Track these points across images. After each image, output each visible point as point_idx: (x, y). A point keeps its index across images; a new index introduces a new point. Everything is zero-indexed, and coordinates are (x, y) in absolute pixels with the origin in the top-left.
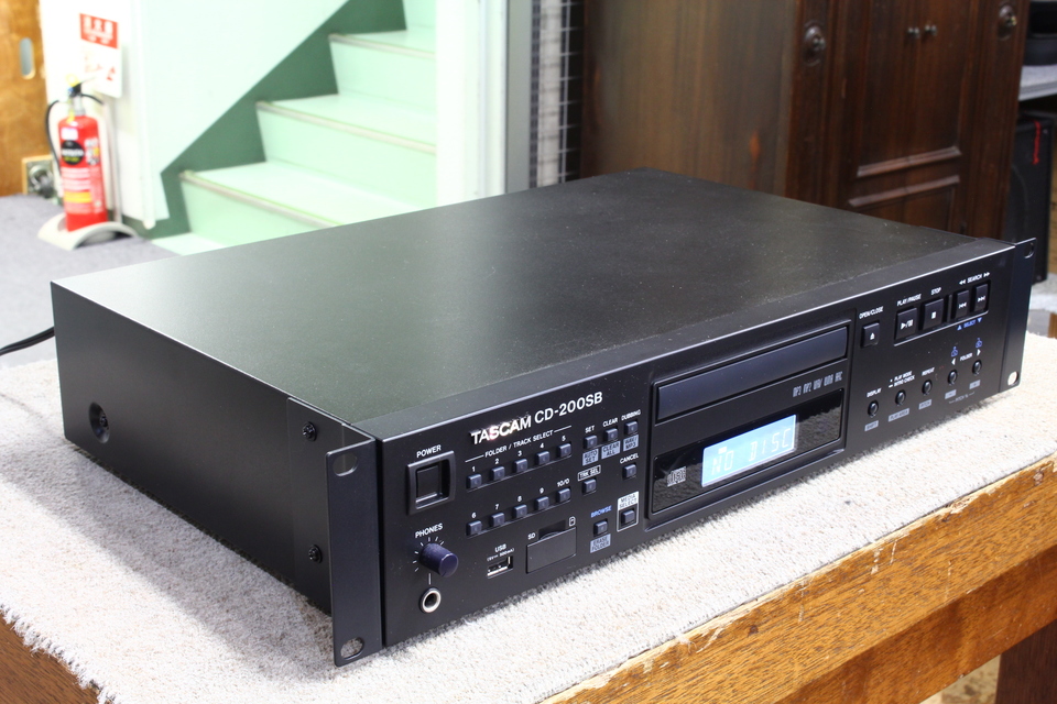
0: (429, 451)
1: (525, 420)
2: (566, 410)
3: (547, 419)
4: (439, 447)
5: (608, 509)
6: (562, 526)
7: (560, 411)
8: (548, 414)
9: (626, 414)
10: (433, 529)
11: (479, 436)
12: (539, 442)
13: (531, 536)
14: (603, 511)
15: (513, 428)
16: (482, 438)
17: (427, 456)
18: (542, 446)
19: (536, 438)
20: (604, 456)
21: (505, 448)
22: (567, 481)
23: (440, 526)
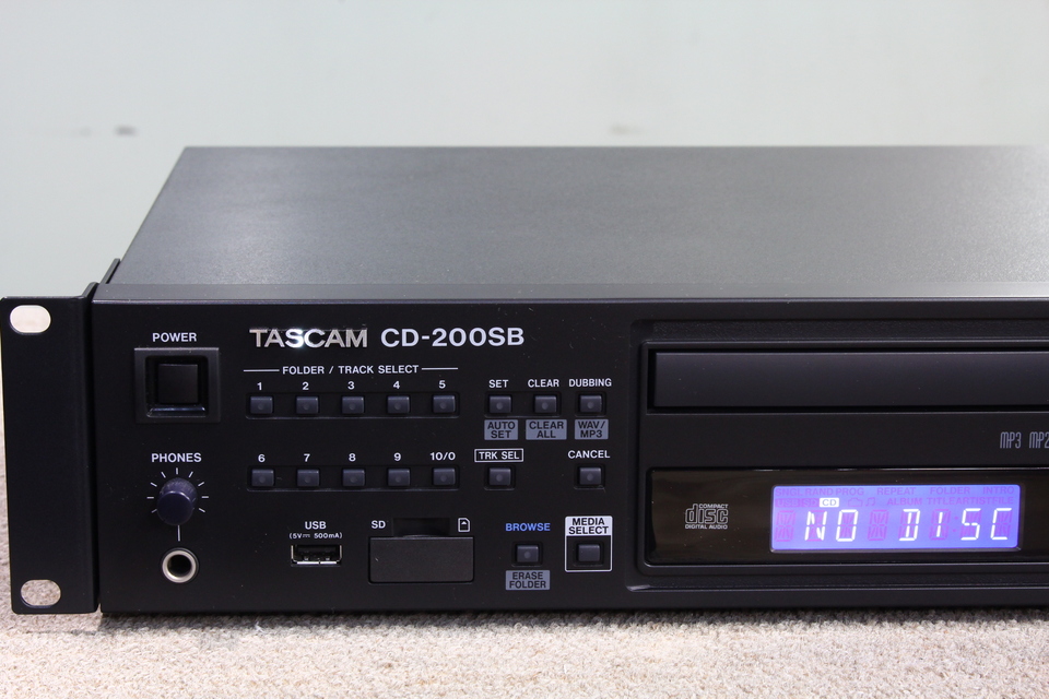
0: (175, 337)
1: (357, 335)
2: (446, 340)
3: (405, 344)
4: (193, 336)
5: (546, 527)
6: (444, 527)
7: (434, 338)
8: (409, 337)
9: (579, 377)
10: (185, 458)
11: (264, 337)
12: (393, 377)
13: (378, 524)
14: (532, 527)
15: (330, 340)
16: (270, 340)
17: (170, 344)
18: (397, 385)
19: (384, 369)
20: (531, 435)
21: (321, 369)
22: (452, 456)
23: (198, 458)
